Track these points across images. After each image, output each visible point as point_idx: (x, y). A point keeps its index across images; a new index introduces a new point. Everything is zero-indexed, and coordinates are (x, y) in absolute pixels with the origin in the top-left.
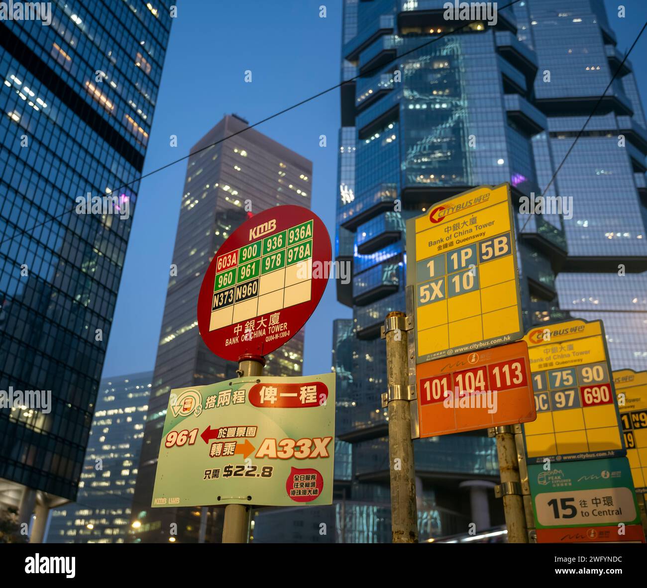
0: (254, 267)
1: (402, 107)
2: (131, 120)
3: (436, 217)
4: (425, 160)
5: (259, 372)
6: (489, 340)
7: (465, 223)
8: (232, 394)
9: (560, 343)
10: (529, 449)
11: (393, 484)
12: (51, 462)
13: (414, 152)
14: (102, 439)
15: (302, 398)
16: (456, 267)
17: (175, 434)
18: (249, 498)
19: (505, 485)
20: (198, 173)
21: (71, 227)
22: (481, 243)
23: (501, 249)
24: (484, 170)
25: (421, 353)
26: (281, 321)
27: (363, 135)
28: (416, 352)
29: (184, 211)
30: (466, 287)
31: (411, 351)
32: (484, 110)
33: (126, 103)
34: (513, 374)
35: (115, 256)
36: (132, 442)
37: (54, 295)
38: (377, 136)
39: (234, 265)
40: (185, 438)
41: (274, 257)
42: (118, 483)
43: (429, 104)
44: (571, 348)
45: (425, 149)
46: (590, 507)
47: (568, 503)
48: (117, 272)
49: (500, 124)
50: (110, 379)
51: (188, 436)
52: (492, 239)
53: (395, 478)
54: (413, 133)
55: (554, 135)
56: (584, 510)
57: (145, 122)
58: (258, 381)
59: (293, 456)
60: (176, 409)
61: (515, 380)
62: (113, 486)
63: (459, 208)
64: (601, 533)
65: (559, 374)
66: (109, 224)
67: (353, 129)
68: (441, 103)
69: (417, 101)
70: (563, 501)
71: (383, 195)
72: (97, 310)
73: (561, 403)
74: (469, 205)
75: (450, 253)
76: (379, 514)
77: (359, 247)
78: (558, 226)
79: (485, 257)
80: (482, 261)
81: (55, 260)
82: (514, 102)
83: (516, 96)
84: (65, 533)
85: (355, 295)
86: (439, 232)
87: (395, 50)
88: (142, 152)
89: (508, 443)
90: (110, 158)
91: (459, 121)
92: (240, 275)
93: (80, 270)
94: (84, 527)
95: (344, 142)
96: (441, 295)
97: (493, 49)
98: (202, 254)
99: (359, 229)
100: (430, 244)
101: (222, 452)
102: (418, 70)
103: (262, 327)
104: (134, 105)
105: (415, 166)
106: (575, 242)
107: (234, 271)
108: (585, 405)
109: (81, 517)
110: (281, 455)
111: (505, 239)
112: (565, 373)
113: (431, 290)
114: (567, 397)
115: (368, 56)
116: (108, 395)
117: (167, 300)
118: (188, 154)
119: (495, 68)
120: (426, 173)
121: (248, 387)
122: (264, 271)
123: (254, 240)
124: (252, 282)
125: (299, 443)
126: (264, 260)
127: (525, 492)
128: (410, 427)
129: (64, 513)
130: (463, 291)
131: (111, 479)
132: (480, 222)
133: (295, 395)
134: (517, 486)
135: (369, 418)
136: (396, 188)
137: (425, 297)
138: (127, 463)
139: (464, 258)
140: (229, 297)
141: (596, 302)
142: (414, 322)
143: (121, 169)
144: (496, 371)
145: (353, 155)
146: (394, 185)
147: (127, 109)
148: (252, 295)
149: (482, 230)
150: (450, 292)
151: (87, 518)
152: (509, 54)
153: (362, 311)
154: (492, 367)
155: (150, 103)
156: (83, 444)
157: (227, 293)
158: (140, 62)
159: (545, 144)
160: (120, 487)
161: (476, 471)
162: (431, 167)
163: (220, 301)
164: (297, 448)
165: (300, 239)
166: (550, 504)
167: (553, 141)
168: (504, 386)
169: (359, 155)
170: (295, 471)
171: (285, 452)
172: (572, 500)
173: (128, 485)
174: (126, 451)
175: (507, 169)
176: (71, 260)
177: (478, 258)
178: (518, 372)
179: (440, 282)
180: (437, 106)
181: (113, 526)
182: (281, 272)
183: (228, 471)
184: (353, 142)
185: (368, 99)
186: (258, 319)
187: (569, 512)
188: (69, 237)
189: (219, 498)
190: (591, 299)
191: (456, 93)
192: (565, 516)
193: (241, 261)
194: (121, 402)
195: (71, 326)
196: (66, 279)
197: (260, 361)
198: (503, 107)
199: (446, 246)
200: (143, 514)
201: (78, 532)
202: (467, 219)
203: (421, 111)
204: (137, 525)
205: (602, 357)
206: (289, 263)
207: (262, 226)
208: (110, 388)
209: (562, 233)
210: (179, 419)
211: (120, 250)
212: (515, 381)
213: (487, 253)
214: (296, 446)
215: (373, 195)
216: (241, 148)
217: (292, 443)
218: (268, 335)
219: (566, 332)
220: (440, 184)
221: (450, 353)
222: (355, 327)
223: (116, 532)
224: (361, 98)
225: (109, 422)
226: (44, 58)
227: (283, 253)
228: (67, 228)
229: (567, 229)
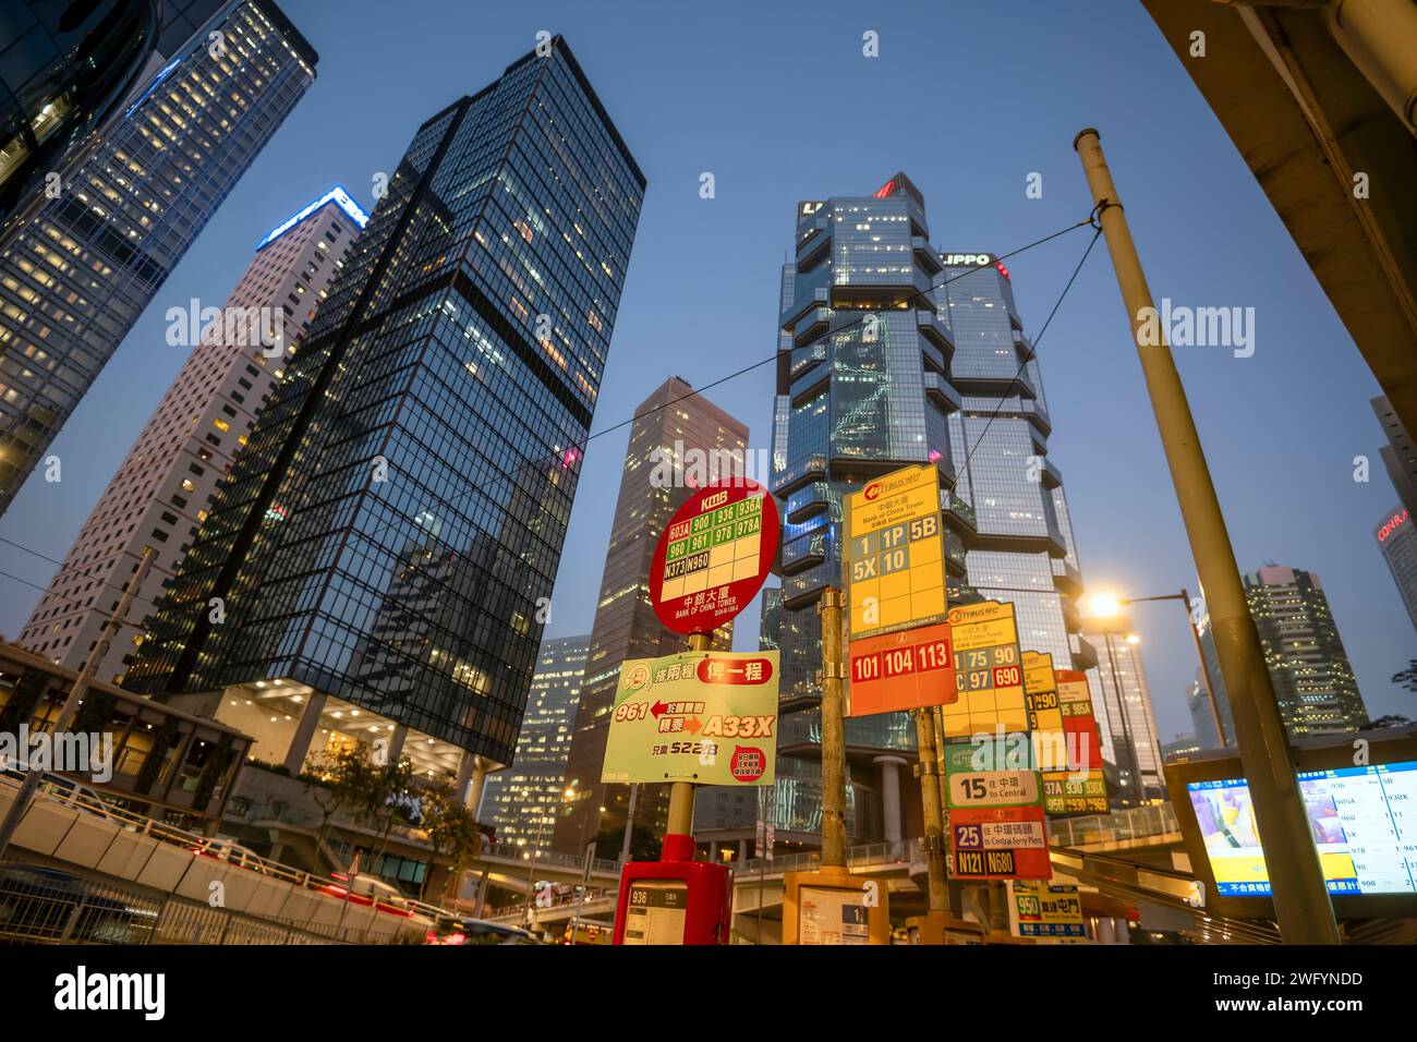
0: (705, 538)
1: (833, 379)
2: (581, 378)
3: (870, 494)
4: (852, 432)
5: (707, 647)
6: (917, 620)
7: (897, 502)
8: (682, 668)
9: (976, 623)
10: (947, 729)
11: (825, 762)
12: (490, 726)
13: (842, 423)
14: (540, 703)
15: (748, 675)
16: (888, 545)
17: (626, 708)
18: (696, 776)
19: (923, 763)
20: (642, 434)
21: (520, 483)
22: (911, 522)
23: (929, 529)
24: (905, 445)
25: (854, 630)
26: (730, 595)
27: (796, 404)
28: (849, 630)
29: (627, 472)
30: (897, 566)
31: (845, 627)
32: (906, 386)
33: (578, 361)
34: (938, 656)
35: (560, 515)
36: (568, 707)
37: (501, 552)
38: (809, 405)
39: (686, 535)
40: (635, 712)
41: (724, 529)
42: (553, 749)
43: (857, 378)
44: (985, 628)
45: (852, 422)
46: (999, 787)
47: (978, 784)
48: (561, 531)
49: (919, 401)
50: (549, 642)
51: (639, 710)
52: (921, 519)
53: (827, 758)
54: (842, 405)
55: (967, 414)
56: (993, 790)
57: (594, 380)
58: (707, 656)
59: (738, 734)
60: (628, 681)
61: (939, 661)
62: (548, 753)
63: (893, 486)
64: (1007, 814)
65: (974, 654)
66: (555, 482)
67: (788, 397)
68: (867, 377)
69: (847, 373)
70: (975, 781)
71: (812, 465)
72: (540, 569)
73: (975, 683)
74: (901, 483)
75: (883, 531)
76: (799, 787)
77: (789, 516)
78: (969, 504)
79: (914, 537)
80: (912, 540)
81: (503, 516)
82: (933, 380)
83: (935, 374)
84: (500, 799)
85: (784, 565)
86: (873, 510)
87: (828, 322)
88: (590, 410)
89: (927, 722)
90: (559, 415)
91: (884, 395)
92: (692, 545)
93: (526, 528)
94: (518, 794)
95: (778, 410)
96: (873, 573)
97: (915, 327)
98: (643, 516)
99: (790, 498)
100: (865, 521)
101: (671, 728)
102: (848, 343)
103: (712, 601)
104: (585, 363)
105: (843, 438)
106: (983, 520)
107: (686, 542)
108: (997, 686)
109: (516, 784)
110: (727, 733)
111: (933, 520)
112: (979, 653)
113: (864, 567)
114: (981, 678)
115: (803, 326)
116: (546, 658)
117: (607, 562)
118: (633, 417)
119: (917, 345)
120: (853, 445)
121: (697, 662)
122: (715, 544)
123: (706, 511)
124: (703, 554)
125: (744, 721)
126: (715, 532)
127: (941, 772)
128: (841, 705)
129: (500, 779)
130: (894, 570)
131: (547, 746)
132: (911, 501)
133: (741, 671)
134: (934, 765)
135: (792, 689)
136: (824, 458)
137: (859, 574)
138: (562, 729)
139: (895, 537)
140: (681, 568)
141: (1000, 580)
142: (848, 599)
143: (569, 426)
144: (923, 651)
145: (787, 423)
146: (823, 455)
147: (578, 366)
148: (703, 567)
149: (913, 510)
150: (882, 570)
151: (521, 785)
152: (930, 334)
153: (790, 581)
154: (919, 648)
155: (600, 361)
156: (521, 709)
157: (678, 564)
158: (593, 319)
159: (960, 423)
160: (555, 754)
161: (889, 747)
162: (857, 439)
163: (672, 571)
164: (742, 726)
165: (750, 513)
166: (962, 784)
167: (967, 420)
168: (929, 667)
169: (792, 423)
170: (739, 750)
171: (730, 730)
172: (983, 780)
173: (562, 752)
174: (562, 716)
175: (925, 445)
176: (518, 517)
177: (909, 538)
178: (942, 654)
179: (874, 559)
180: (865, 380)
181: (546, 794)
182: (730, 545)
183: (676, 748)
184: (787, 410)
185: (801, 369)
186: (708, 591)
187: (979, 792)
188: (517, 493)
189: (666, 776)
190: (996, 577)
191: (881, 368)
192: (976, 797)
193: (694, 532)
194: (559, 665)
195: (514, 586)
196: (513, 536)
197: (709, 636)
198: (923, 384)
199: (879, 523)
200: (575, 782)
201: (512, 799)
202: (899, 497)
203: (850, 383)
204: (570, 794)
205: (1014, 640)
206: (739, 536)
207: (714, 497)
208: (548, 650)
209: (972, 511)
210: (630, 692)
211: (565, 509)
212: (940, 663)
213: (916, 533)
214: (741, 724)
215: (803, 465)
216: (684, 410)
217: (737, 721)
218: (717, 608)
219: (981, 612)
220: (865, 457)
221: (881, 632)
222: (783, 597)
223: (549, 799)
224: (796, 368)
225: (547, 686)
226: (503, 311)
227: (733, 525)
228: (515, 484)
229: (977, 507)
